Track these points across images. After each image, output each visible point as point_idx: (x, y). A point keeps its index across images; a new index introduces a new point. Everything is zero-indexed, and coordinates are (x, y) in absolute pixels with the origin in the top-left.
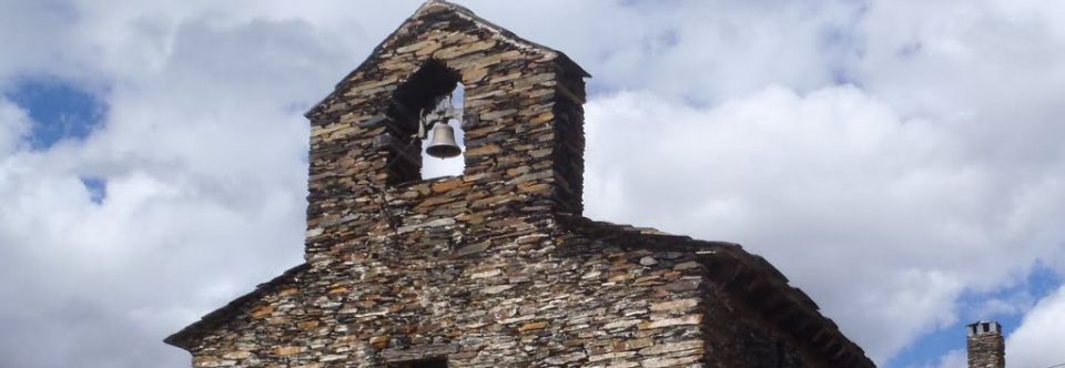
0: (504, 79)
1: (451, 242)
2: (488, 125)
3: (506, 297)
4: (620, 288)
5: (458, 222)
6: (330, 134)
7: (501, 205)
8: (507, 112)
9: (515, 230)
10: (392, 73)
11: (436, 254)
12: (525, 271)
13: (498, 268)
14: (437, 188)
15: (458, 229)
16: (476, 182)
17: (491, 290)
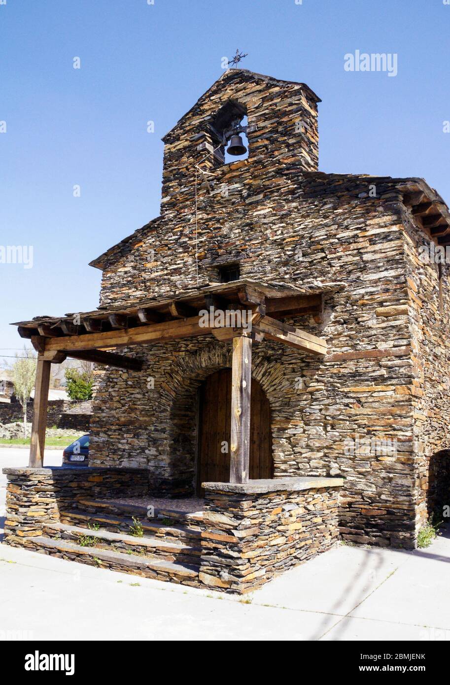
0: (270, 103)
1: (242, 197)
2: (262, 129)
3: (274, 224)
4: (346, 213)
5: (244, 185)
6: (174, 147)
7: (270, 172)
8: (273, 121)
9: (279, 185)
10: (207, 111)
11: (233, 203)
12: (286, 208)
13: (269, 207)
14: (233, 167)
15: (245, 189)
16: (255, 162)
17: (266, 221)
